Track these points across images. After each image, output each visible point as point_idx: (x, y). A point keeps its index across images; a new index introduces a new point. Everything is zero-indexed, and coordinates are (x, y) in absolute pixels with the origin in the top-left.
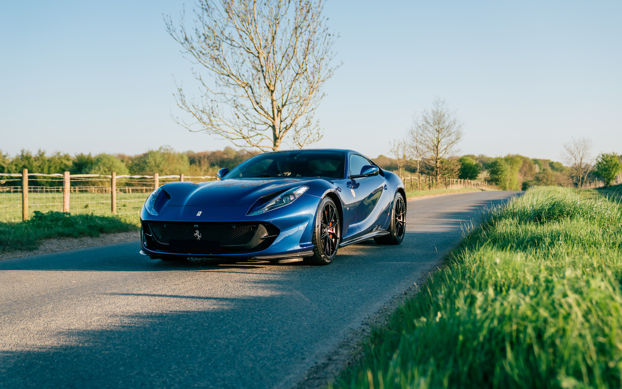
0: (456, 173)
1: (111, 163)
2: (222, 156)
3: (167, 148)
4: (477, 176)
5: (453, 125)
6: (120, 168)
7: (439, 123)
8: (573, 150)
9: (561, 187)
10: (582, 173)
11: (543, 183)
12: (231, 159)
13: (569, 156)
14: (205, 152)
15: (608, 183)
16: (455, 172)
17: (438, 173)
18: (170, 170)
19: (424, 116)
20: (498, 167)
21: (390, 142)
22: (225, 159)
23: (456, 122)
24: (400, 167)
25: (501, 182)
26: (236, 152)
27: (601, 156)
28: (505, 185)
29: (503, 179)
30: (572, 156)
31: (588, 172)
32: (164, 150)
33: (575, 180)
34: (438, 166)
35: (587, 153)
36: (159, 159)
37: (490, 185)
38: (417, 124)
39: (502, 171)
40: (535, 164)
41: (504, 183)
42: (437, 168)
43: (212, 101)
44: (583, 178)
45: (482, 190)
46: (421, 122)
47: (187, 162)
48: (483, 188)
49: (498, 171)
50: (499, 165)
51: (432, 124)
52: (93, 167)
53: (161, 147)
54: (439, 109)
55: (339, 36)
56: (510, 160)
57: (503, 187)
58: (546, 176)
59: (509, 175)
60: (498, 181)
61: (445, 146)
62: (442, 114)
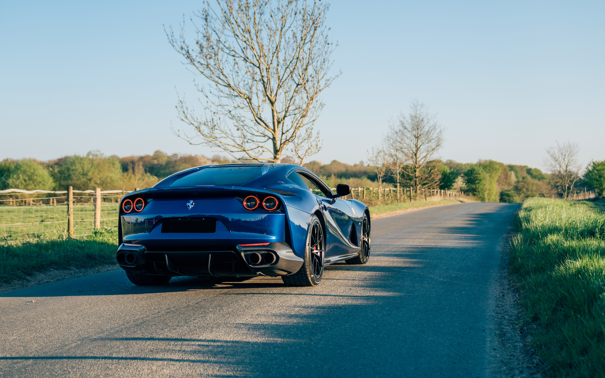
0: (437, 184)
1: (32, 171)
2: (152, 161)
3: (97, 153)
4: (451, 185)
5: (434, 130)
6: (43, 177)
7: (418, 128)
8: (558, 156)
9: (543, 198)
10: (568, 182)
11: (523, 192)
12: (161, 165)
13: (553, 162)
14: (131, 157)
15: (600, 194)
16: (436, 182)
17: (418, 183)
18: (100, 179)
19: (401, 121)
20: (476, 176)
21: (367, 151)
22: (155, 165)
23: (437, 127)
24: (380, 177)
25: (479, 192)
26: (168, 157)
27: (592, 164)
28: (484, 195)
29: (481, 189)
30: (557, 163)
31: (575, 181)
32: (93, 155)
33: (560, 190)
34: (417, 176)
35: (573, 160)
36: (87, 166)
37: (466, 195)
38: (394, 129)
39: (480, 180)
40: (511, 171)
41: (482, 193)
42: (416, 177)
43: (214, 113)
44: (569, 188)
45: (461, 202)
46: (398, 127)
47: (119, 169)
48: (461, 199)
49: (475, 180)
50: (476, 174)
51: (410, 130)
52: (11, 175)
53: (90, 152)
54: (417, 113)
55: (337, 45)
56: (489, 166)
57: (481, 197)
58: (526, 185)
59: (487, 185)
60: (476, 191)
61: (424, 154)
62: (421, 118)
